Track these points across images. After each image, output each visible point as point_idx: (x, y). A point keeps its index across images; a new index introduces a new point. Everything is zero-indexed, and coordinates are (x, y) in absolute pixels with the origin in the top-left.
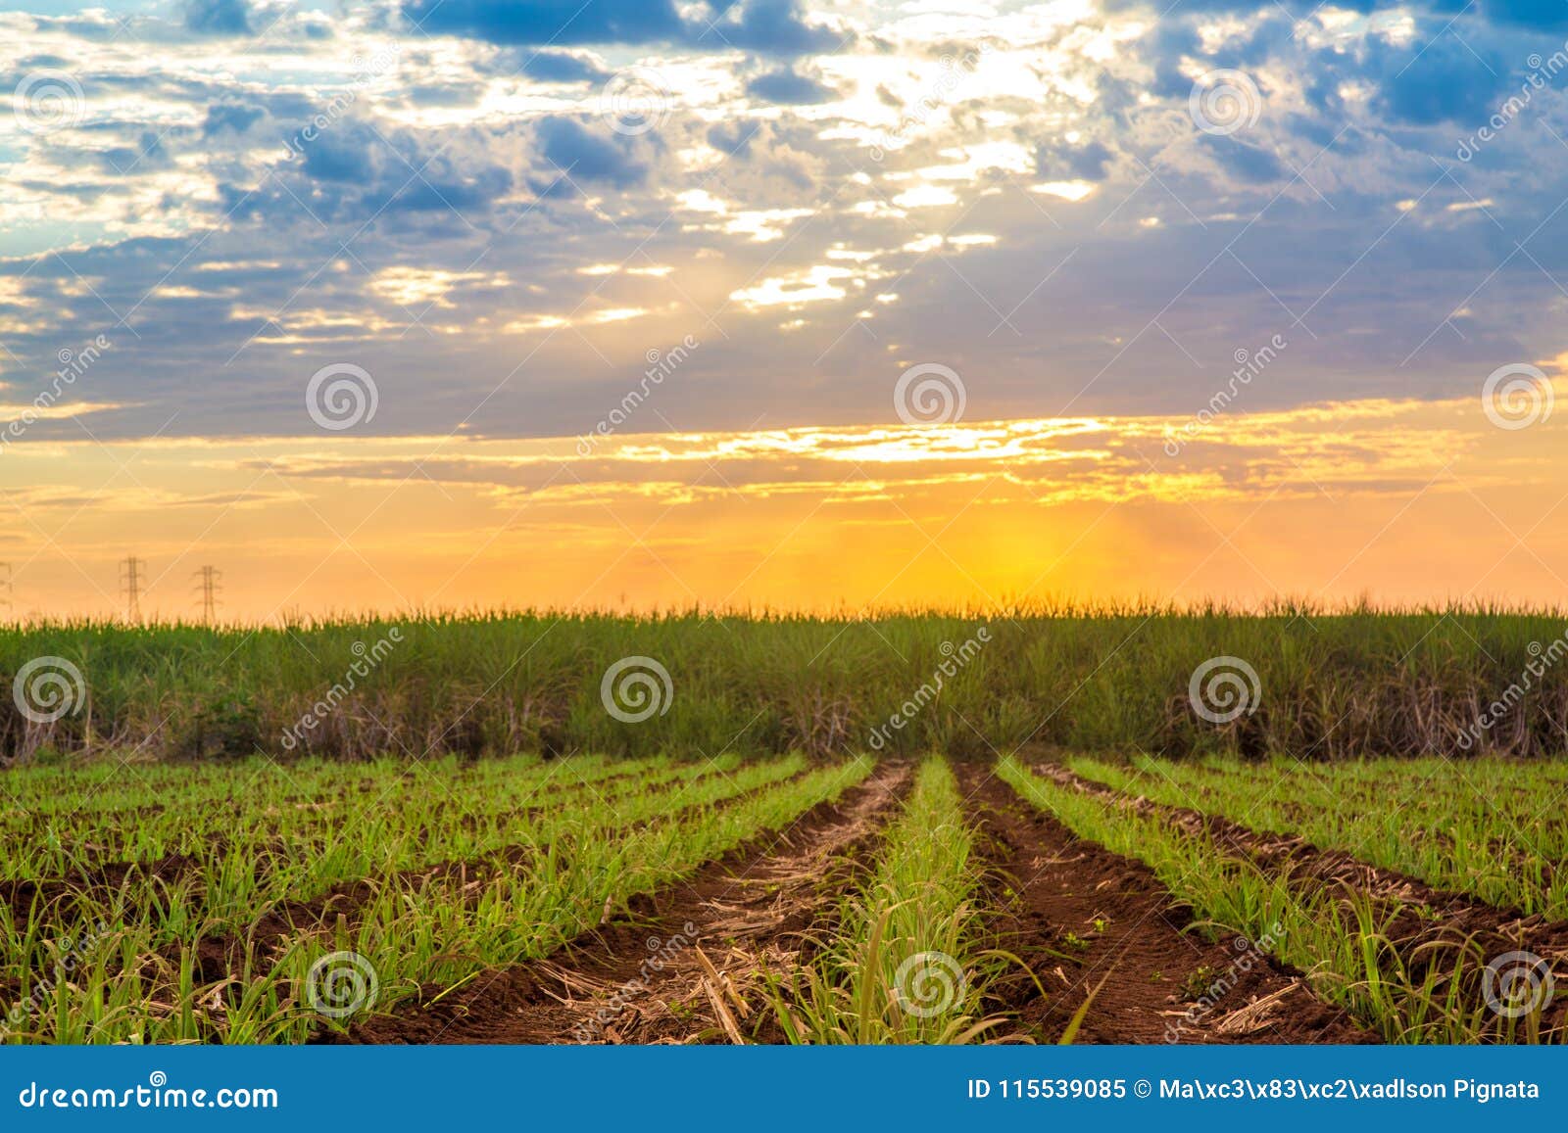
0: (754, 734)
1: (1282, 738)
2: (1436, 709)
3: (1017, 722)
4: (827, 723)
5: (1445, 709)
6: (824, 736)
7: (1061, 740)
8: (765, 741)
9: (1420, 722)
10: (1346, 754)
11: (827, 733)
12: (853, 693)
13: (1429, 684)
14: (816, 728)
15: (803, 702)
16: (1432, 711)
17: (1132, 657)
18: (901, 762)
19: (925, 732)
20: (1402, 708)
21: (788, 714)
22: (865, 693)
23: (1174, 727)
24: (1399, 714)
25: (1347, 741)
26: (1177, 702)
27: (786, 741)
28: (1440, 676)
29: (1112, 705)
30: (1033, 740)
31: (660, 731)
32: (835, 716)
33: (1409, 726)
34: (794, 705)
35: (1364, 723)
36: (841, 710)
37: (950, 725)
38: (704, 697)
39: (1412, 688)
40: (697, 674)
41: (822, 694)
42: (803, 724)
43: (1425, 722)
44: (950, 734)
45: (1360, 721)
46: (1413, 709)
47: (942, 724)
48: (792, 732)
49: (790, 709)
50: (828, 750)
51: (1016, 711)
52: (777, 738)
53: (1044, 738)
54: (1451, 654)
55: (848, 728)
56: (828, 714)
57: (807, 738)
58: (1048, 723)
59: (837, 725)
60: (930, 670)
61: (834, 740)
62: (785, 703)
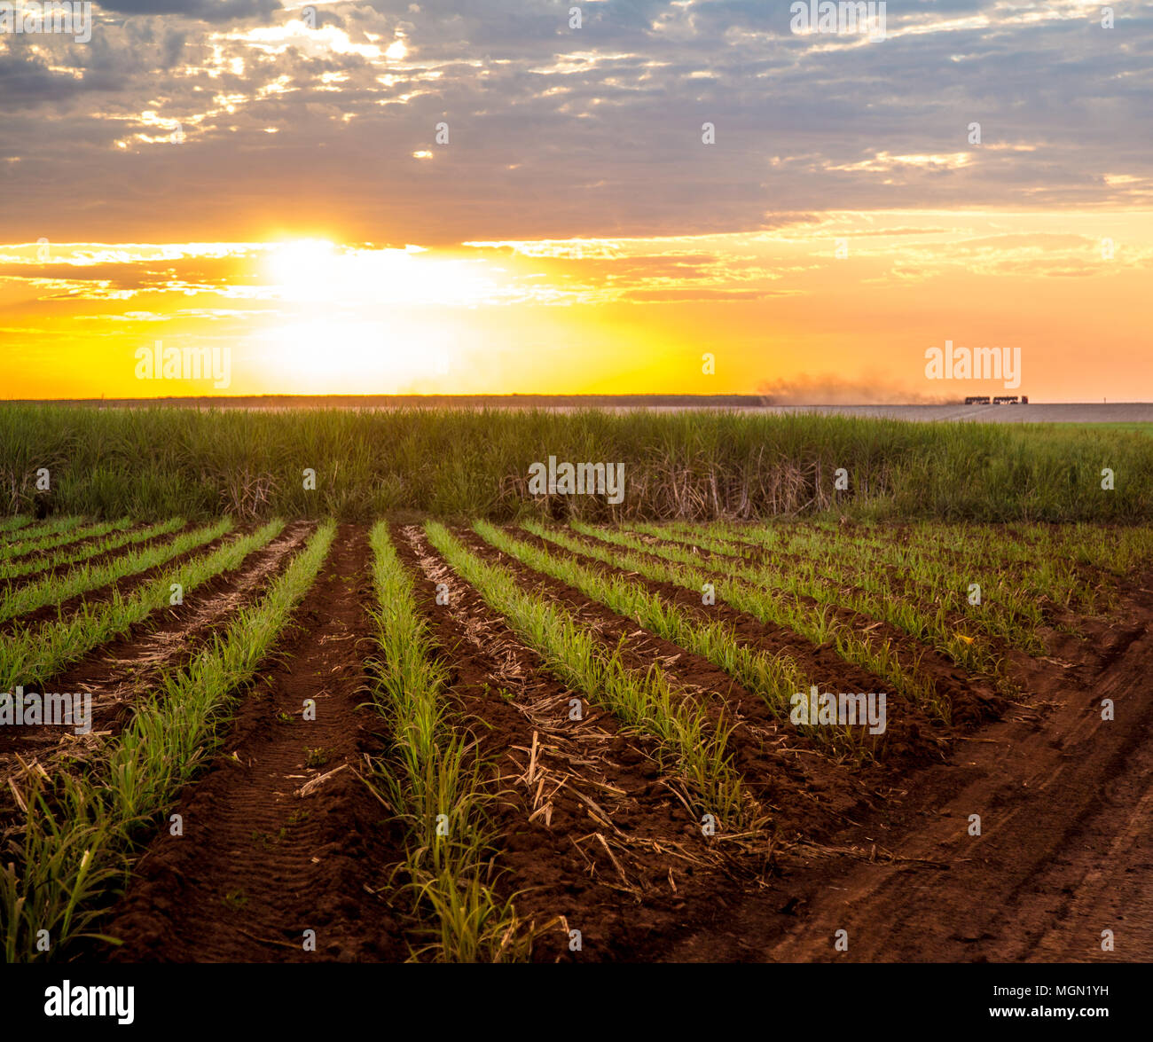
0: (199, 500)
1: (580, 507)
2: (687, 486)
3: (394, 494)
4: (252, 493)
5: (694, 486)
6: (250, 502)
7: (424, 507)
8: (207, 506)
9: (676, 495)
10: (626, 517)
11: (253, 502)
12: (272, 472)
13: (683, 468)
14: (245, 498)
15: (235, 478)
16: (685, 487)
17: (478, 447)
18: (305, 522)
19: (325, 501)
20: (664, 485)
21: (225, 487)
22: (282, 472)
23: (505, 498)
24: (663, 488)
25: (625, 508)
26: (508, 480)
27: (222, 508)
28: (691, 463)
29: (461, 482)
30: (404, 506)
31: (127, 498)
32: (259, 489)
33: (669, 498)
34: (229, 479)
35: (638, 496)
36: (264, 485)
37: (344, 496)
38: (162, 473)
39: (673, 470)
40: (157, 458)
41: (249, 473)
42: (235, 494)
43: (680, 495)
44: (343, 502)
45: (635, 494)
46: (672, 485)
47: (338, 495)
48: (228, 499)
49: (226, 482)
50: (253, 513)
51: (393, 486)
52: (215, 504)
53: (411, 506)
54: (699, 448)
55: (268, 497)
56: (254, 487)
57: (237, 505)
58: (415, 496)
59: (261, 496)
60: (330, 456)
61: (258, 506)
62: (222, 479)
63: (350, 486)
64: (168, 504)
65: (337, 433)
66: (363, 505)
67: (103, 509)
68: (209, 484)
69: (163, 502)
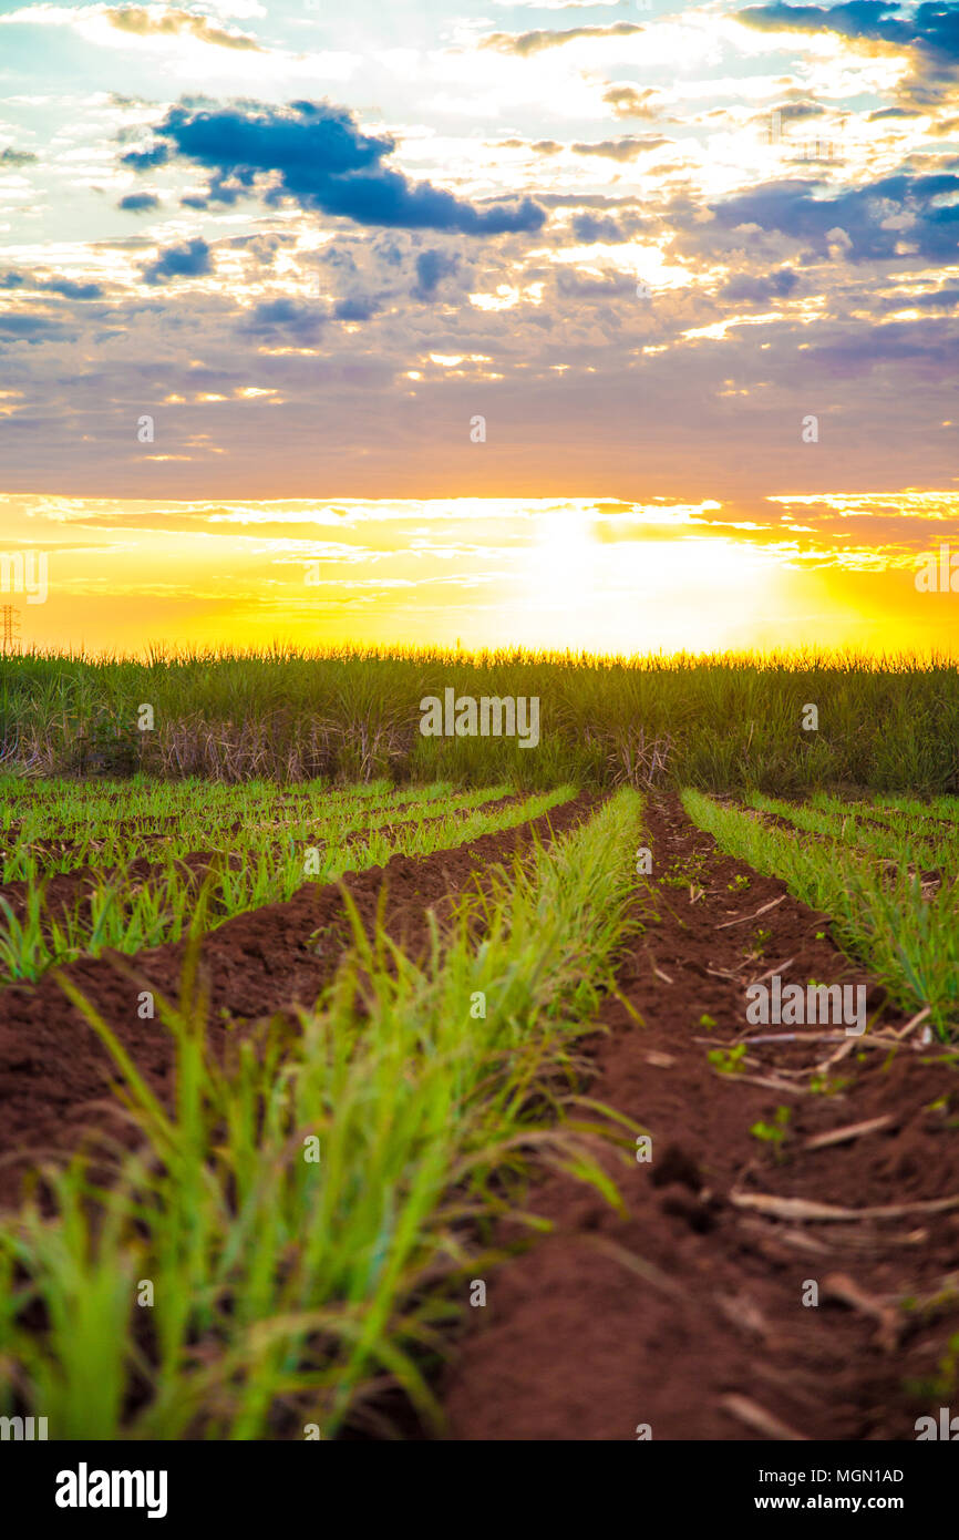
0: (583, 768)
3: (823, 763)
4: (647, 758)
6: (645, 770)
7: (862, 781)
8: (592, 774)
11: (648, 769)
12: (672, 733)
14: (639, 764)
15: (627, 739)
19: (738, 770)
21: (614, 751)
22: (683, 734)
27: (611, 775)
30: (836, 778)
32: (656, 753)
34: (619, 742)
36: (662, 749)
37: (762, 764)
41: (645, 734)
42: (627, 759)
47: (753, 761)
48: (618, 766)
49: (616, 745)
50: (649, 784)
52: (602, 772)
53: (845, 778)
55: (667, 765)
56: (650, 752)
57: (630, 773)
58: (850, 765)
59: (658, 762)
60: (744, 713)
61: (655, 775)
62: (612, 741)
63: (768, 753)
64: (546, 771)
65: (751, 686)
66: (787, 776)
67: (470, 775)
68: (594, 746)
69: (541, 768)
